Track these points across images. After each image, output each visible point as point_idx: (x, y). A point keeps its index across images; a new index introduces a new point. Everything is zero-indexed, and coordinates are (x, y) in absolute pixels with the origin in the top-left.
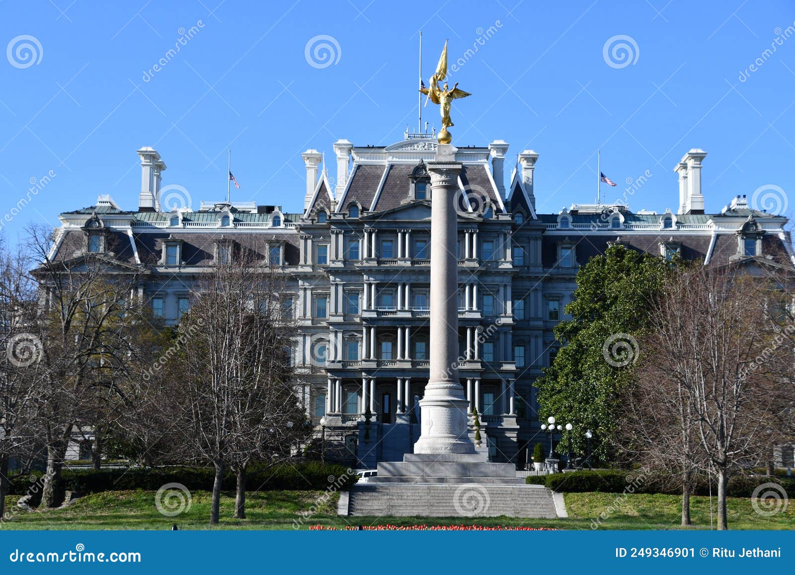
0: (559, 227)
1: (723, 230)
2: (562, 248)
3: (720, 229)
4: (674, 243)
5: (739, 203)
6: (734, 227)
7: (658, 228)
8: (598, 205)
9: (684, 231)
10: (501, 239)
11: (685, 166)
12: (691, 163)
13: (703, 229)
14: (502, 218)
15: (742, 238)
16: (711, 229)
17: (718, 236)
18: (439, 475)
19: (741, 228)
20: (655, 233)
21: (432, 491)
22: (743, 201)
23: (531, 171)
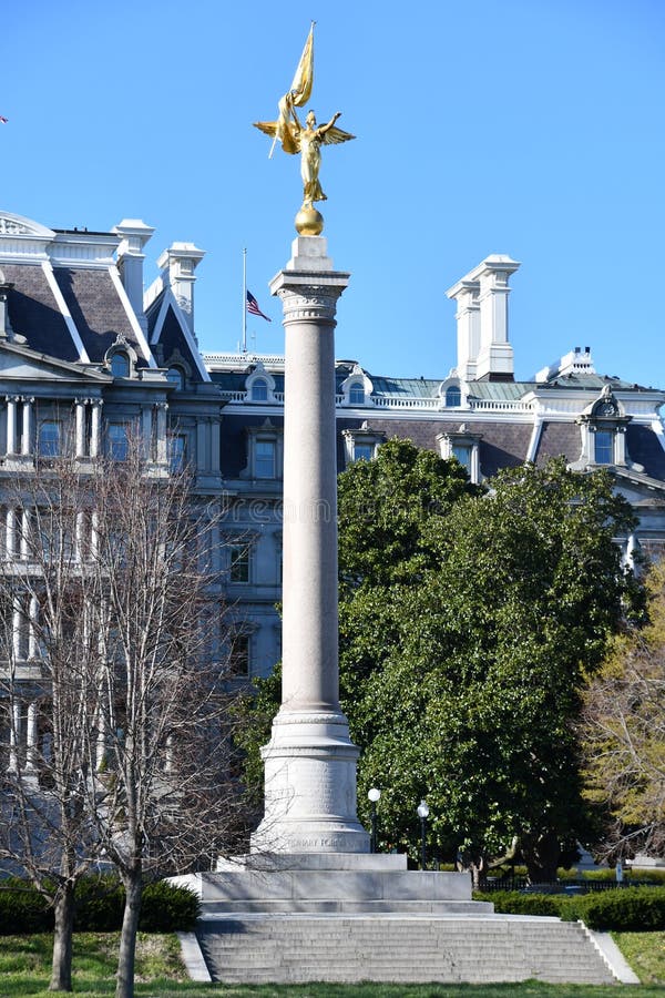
0: (248, 398)
1: (553, 413)
2: (259, 440)
3: (549, 411)
4: (468, 436)
5: (577, 362)
6: (576, 409)
7: (433, 407)
8: (243, 355)
9: (481, 415)
10: (148, 419)
11: (474, 288)
12: (488, 283)
13: (517, 410)
14: (148, 377)
15: (591, 430)
16: (531, 411)
17: (545, 425)
18: (324, 896)
19: (588, 410)
20: (432, 417)
21: (354, 930)
22: (584, 358)
23: (189, 284)
